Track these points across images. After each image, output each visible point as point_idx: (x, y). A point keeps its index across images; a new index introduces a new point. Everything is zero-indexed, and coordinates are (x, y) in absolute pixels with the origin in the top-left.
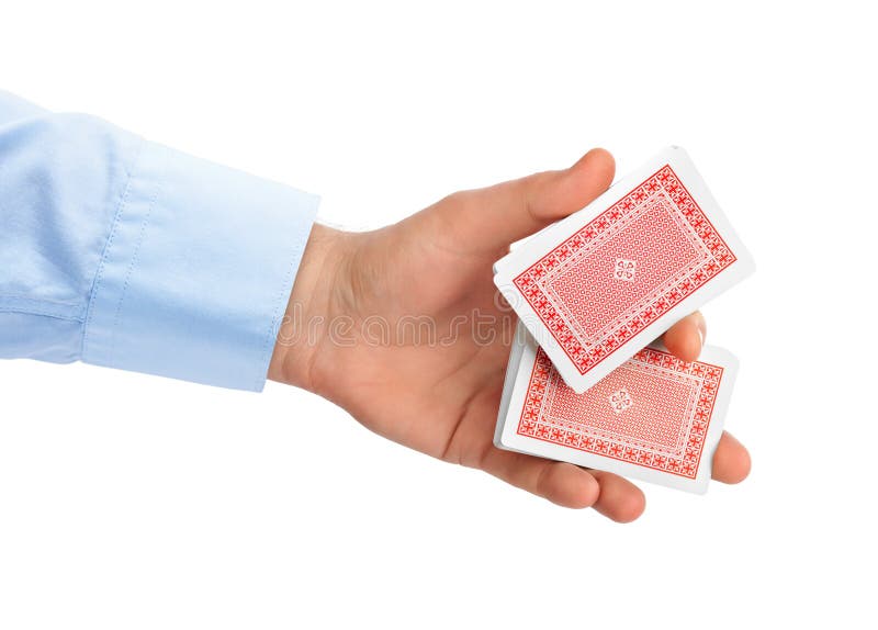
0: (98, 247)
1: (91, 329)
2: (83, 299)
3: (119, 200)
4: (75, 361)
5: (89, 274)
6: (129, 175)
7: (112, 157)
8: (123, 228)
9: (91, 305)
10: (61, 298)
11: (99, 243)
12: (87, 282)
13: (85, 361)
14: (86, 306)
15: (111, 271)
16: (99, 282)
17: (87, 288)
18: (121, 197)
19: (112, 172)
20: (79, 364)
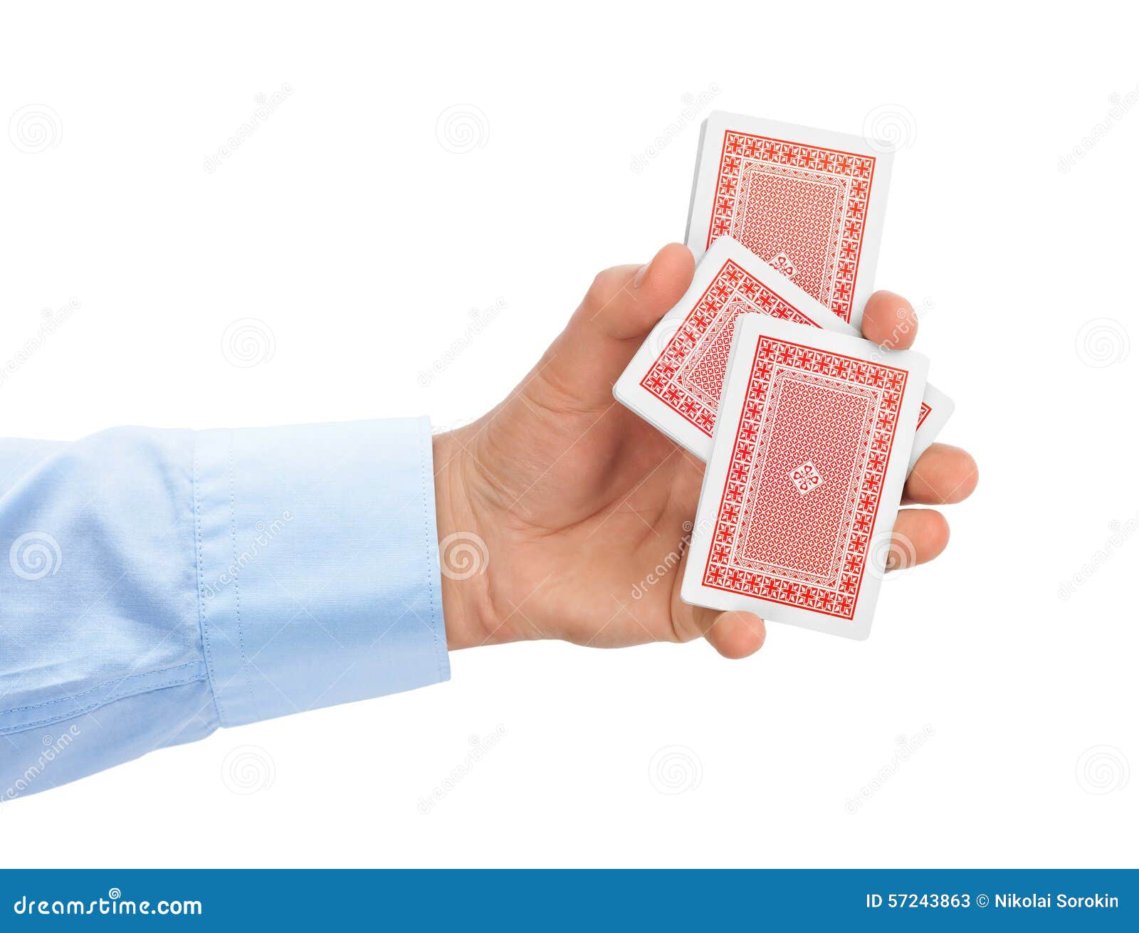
0: (189, 582)
1: (221, 685)
2: (195, 652)
3: (191, 515)
4: (214, 730)
5: (190, 618)
6: (192, 481)
7: (162, 468)
8: (208, 547)
9: (206, 653)
10: (166, 660)
11: (189, 577)
12: (192, 629)
13: (226, 725)
14: (203, 660)
15: (216, 605)
16: (204, 624)
17: (194, 636)
18: (193, 511)
19: (170, 486)
20: (221, 732)
